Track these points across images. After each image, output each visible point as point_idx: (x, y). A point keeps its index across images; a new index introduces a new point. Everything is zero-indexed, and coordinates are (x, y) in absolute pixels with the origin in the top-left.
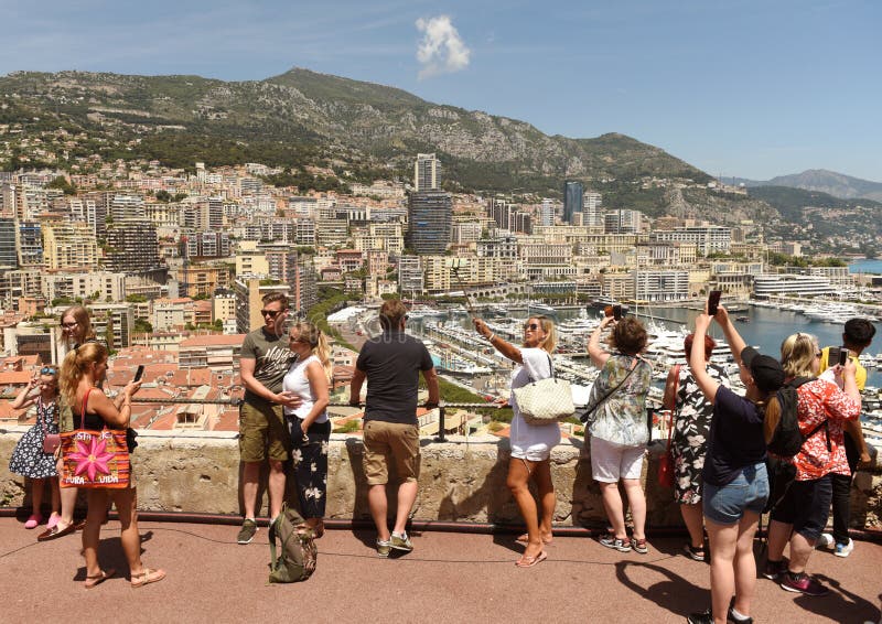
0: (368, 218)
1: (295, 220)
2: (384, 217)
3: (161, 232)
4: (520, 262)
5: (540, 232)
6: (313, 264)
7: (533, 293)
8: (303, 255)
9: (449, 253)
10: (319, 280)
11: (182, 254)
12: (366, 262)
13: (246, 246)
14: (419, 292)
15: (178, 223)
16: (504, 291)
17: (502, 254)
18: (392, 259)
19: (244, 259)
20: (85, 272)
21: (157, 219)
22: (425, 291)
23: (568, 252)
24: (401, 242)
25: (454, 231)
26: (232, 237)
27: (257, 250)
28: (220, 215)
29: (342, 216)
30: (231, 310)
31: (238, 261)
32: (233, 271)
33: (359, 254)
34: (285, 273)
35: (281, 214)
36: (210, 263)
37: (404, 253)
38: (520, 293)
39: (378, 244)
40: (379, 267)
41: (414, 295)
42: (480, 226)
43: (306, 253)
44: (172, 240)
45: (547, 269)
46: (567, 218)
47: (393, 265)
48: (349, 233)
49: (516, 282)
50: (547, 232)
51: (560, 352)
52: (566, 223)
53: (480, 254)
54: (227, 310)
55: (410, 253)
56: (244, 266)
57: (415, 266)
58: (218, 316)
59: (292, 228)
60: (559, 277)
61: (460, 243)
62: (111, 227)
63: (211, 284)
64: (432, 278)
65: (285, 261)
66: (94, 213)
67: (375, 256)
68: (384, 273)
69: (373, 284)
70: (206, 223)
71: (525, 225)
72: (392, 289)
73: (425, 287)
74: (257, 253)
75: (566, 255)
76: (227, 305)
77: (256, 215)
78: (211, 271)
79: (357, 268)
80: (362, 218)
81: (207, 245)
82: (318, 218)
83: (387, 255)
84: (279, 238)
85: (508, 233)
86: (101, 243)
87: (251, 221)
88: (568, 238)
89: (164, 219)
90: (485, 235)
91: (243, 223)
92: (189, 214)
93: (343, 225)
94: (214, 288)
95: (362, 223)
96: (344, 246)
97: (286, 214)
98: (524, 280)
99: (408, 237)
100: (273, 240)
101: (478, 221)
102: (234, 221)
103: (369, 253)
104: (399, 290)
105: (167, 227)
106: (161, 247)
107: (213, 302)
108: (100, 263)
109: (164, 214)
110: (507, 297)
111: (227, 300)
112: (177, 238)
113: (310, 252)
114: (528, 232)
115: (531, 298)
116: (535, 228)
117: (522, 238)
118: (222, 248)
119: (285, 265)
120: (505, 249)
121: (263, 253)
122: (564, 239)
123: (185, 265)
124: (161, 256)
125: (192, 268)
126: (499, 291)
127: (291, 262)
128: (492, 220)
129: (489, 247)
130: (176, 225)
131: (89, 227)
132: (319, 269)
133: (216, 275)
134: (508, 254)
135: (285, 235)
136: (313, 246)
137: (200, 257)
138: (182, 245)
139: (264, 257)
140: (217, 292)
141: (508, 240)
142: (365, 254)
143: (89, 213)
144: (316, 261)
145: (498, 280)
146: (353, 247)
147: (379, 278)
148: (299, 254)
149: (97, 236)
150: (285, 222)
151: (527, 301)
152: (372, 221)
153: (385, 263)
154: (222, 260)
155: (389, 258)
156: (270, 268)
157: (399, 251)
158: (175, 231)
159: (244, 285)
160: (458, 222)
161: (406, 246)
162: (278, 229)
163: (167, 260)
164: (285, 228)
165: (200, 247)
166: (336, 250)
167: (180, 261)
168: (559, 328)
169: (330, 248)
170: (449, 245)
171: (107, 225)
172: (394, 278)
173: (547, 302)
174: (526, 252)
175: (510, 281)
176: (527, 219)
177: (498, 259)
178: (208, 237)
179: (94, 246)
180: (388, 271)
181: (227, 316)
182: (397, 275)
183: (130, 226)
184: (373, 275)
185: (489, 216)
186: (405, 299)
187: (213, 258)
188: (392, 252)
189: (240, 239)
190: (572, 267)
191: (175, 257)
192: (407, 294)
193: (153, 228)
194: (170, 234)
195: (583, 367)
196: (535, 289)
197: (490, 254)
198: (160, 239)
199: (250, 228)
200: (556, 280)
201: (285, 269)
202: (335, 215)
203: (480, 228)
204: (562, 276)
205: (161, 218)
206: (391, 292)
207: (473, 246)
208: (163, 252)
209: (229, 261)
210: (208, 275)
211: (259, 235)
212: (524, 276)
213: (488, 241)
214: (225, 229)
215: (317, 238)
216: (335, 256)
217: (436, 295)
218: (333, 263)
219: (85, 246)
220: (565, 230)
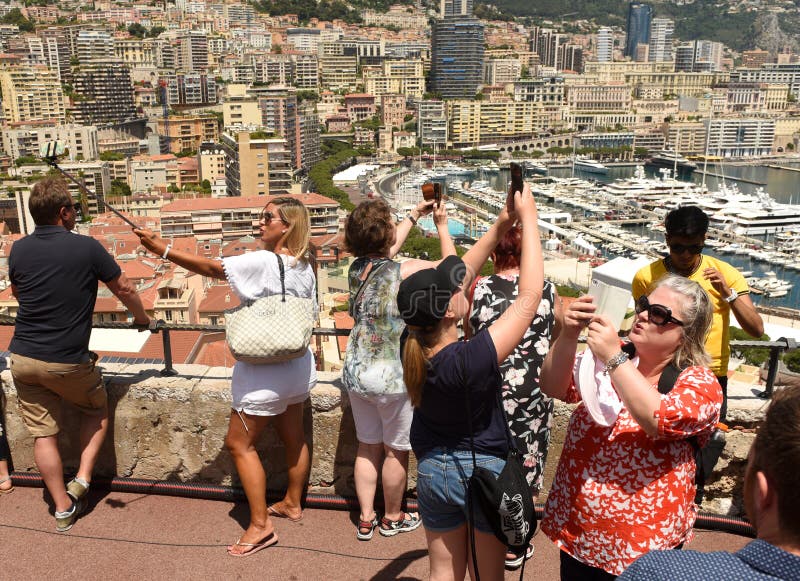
0: (382, 54)
1: (294, 58)
2: (402, 52)
3: (136, 75)
4: (567, 109)
5: (593, 70)
6: (315, 112)
7: (581, 147)
8: (304, 101)
9: (479, 97)
10: (323, 132)
11: (162, 102)
12: (380, 109)
13: (235, 90)
14: (442, 146)
15: (155, 64)
16: (546, 144)
17: (545, 98)
18: (410, 105)
19: (232, 108)
20: (52, 125)
21: (131, 59)
22: (450, 144)
23: (626, 96)
24: (422, 84)
25: (489, 70)
26: (219, 80)
27: (248, 96)
28: (205, 52)
29: (351, 51)
30: (221, 169)
31: (225, 109)
32: (221, 122)
33: (371, 100)
34: (282, 123)
35: (277, 50)
36: (195, 112)
37: (426, 97)
38: (564, 146)
39: (393, 86)
40: (395, 115)
41: (437, 149)
42: (518, 64)
43: (308, 98)
44: (148, 84)
45: (599, 116)
46: (630, 51)
47: (412, 112)
48: (359, 73)
49: (561, 132)
50: (602, 70)
51: (608, 219)
52: (628, 58)
53: (518, 98)
54: (216, 169)
55: (433, 98)
56: (233, 116)
57: (439, 114)
58: (206, 176)
59: (290, 67)
60: (613, 127)
61: (494, 85)
62: (77, 70)
63: (197, 137)
64: (459, 128)
65: (282, 109)
66: (56, 53)
67: (390, 102)
68: (400, 122)
69: (388, 137)
70: (189, 63)
71: (575, 62)
72: (410, 142)
73: (450, 139)
74: (248, 100)
75: (623, 100)
76: (215, 162)
77: (247, 51)
78: (196, 122)
79: (369, 117)
80: (375, 54)
81: (190, 90)
82: (321, 55)
83: (405, 100)
84: (275, 80)
85: (553, 71)
86: (68, 90)
87: (241, 60)
88: (628, 77)
89: (138, 59)
90: (525, 73)
91: (232, 63)
92: (167, 52)
93: (352, 63)
94: (202, 141)
95: (375, 60)
96: (353, 89)
97: (284, 49)
98: (570, 131)
99: (431, 77)
100: (268, 84)
101: (516, 56)
102: (221, 60)
103: (382, 98)
104: (419, 143)
105: (143, 70)
106: (137, 94)
107: (199, 159)
108: (67, 114)
109: (138, 52)
110: (548, 151)
111: (215, 157)
112: (154, 83)
113: (313, 98)
114: (579, 70)
115: (578, 152)
116: (587, 65)
117: (571, 78)
118: (208, 94)
119: (282, 114)
120: (548, 91)
121: (255, 99)
122: (623, 79)
123: (166, 115)
124: (138, 105)
125: (174, 118)
126: (539, 145)
127: (290, 110)
128: (535, 54)
129: (531, 89)
130: (152, 67)
131: (52, 71)
132: (323, 118)
133: (202, 127)
134: (552, 98)
135: (282, 76)
136: (316, 90)
137: (181, 106)
138: (161, 90)
139: (256, 104)
140: (204, 147)
141: (553, 80)
142: (378, 100)
143: (50, 53)
144: (319, 108)
145: (538, 130)
146: (364, 91)
147: (395, 129)
148: (299, 100)
149: (63, 82)
150: (282, 60)
151: (572, 157)
152: (387, 58)
153: (402, 109)
154: (209, 108)
155: (407, 104)
156: (264, 117)
157: (419, 95)
158: (153, 74)
159: (233, 139)
160: (492, 57)
161: (428, 88)
162: (273, 69)
163: (145, 109)
164: (282, 68)
165: (183, 93)
166: (343, 94)
167: (160, 111)
168: (609, 189)
169: (336, 93)
170: (480, 87)
171: (73, 68)
172: (412, 128)
173: (597, 158)
174: (574, 96)
175: (553, 132)
176: (579, 53)
177: (540, 105)
178: (190, 81)
179: (59, 94)
180: (406, 119)
181: (216, 174)
182: (416, 125)
183: (99, 67)
184: (388, 125)
185: (531, 50)
186: (426, 155)
187: (198, 106)
188: (411, 97)
189: (229, 82)
190: (630, 114)
191: (154, 106)
192: (428, 148)
193: (126, 71)
194: (147, 77)
195: (633, 236)
196: (583, 142)
197: (530, 98)
198: (136, 84)
199: (240, 68)
200: (609, 130)
201: (282, 119)
202: (342, 50)
203: (519, 65)
204: (618, 126)
205: (134, 58)
206: (409, 146)
207: (510, 88)
208: (140, 99)
209: (216, 109)
210: (193, 126)
211: (251, 78)
212: (570, 126)
213: (528, 82)
214: (212, 69)
215: (321, 80)
216: (342, 101)
217: (463, 149)
218: (340, 111)
219: (50, 94)
220: (626, 67)
